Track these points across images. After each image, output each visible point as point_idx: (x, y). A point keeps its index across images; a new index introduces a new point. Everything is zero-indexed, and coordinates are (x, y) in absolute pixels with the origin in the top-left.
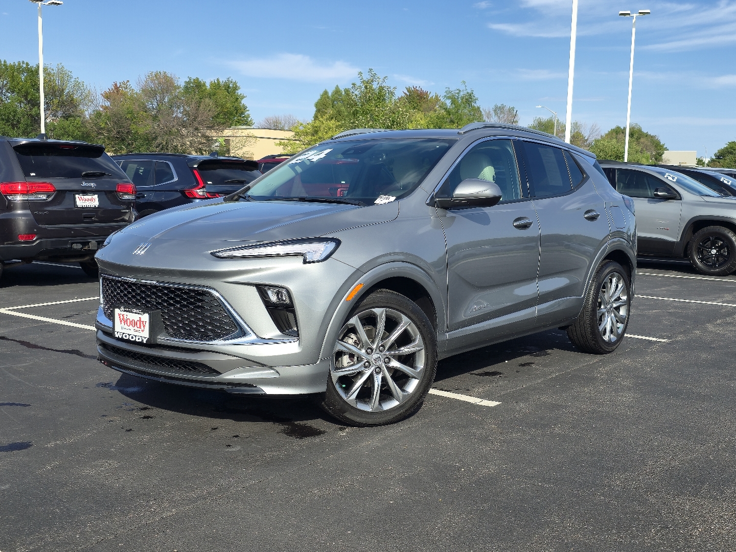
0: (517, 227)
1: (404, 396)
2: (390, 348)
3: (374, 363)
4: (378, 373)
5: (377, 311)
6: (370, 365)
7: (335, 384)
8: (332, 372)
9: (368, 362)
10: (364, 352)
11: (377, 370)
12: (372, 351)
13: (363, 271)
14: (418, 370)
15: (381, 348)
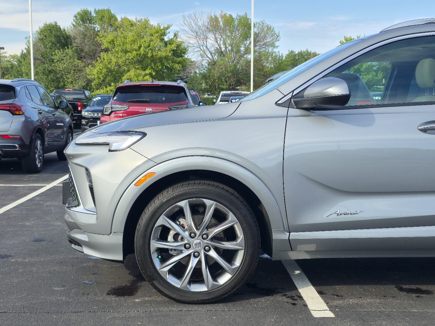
0: (421, 130)
1: (213, 285)
2: (213, 239)
3: (194, 246)
4: (195, 257)
5: (208, 202)
6: (190, 247)
7: (151, 252)
8: (152, 242)
9: (189, 244)
10: (187, 233)
11: (196, 255)
12: (195, 236)
13: (156, 162)
14: (234, 267)
15: (204, 236)
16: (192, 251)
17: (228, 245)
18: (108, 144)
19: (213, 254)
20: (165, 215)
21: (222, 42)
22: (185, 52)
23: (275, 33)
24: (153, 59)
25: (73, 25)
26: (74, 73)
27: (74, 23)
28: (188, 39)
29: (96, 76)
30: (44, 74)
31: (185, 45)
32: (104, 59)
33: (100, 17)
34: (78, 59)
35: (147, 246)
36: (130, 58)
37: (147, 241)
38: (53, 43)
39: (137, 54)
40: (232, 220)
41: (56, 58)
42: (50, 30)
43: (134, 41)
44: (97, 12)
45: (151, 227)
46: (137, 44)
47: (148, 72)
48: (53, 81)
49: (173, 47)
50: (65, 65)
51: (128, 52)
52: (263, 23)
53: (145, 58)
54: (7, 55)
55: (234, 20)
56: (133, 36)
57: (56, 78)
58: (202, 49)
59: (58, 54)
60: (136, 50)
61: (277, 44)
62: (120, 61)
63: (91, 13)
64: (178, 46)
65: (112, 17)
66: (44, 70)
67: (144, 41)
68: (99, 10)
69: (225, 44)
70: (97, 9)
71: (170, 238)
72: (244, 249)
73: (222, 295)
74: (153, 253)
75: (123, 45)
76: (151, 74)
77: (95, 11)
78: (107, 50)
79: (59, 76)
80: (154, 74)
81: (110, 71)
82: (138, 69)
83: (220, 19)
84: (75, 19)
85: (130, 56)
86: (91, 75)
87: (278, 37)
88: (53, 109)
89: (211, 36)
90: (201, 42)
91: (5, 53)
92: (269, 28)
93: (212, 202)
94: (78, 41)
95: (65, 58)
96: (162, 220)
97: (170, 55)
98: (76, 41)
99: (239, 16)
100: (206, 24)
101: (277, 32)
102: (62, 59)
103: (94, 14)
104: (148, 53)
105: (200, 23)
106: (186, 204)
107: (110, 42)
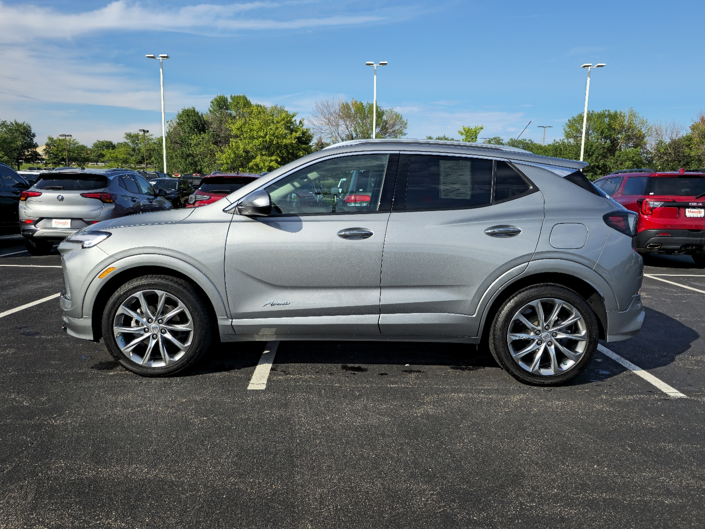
1: (170, 361)
2: (168, 322)
3: (152, 330)
4: (153, 339)
5: (158, 292)
6: (149, 330)
7: (115, 337)
8: (115, 328)
9: (148, 328)
10: (145, 320)
11: (154, 336)
12: (152, 321)
13: (116, 258)
14: (186, 345)
15: (160, 321)
16: (150, 334)
17: (180, 327)
18: (81, 242)
19: (168, 336)
20: (123, 305)
21: (352, 129)
22: (310, 140)
23: (403, 121)
24: (278, 146)
25: (210, 111)
26: (210, 157)
27: (211, 109)
28: (320, 125)
29: (225, 162)
30: (183, 158)
31: (311, 132)
32: (232, 146)
33: (235, 103)
34: (214, 144)
35: (110, 332)
36: (257, 144)
37: (110, 327)
38: (191, 128)
39: (263, 141)
40: (181, 307)
41: (193, 142)
42: (188, 115)
43: (260, 129)
44: (233, 98)
45: (112, 315)
46: (264, 131)
47: (273, 158)
48: (191, 164)
49: (298, 134)
50: (202, 150)
51: (255, 138)
52: (392, 112)
53: (271, 144)
54: (153, 137)
55: (365, 107)
56: (260, 123)
57: (194, 161)
58: (334, 135)
59: (195, 139)
60: (262, 137)
61: (405, 131)
62: (248, 148)
63: (227, 99)
64: (304, 133)
65: (247, 104)
66: (182, 154)
67: (270, 129)
68: (235, 97)
69: (356, 131)
70: (233, 95)
71: (133, 323)
72: (193, 329)
73: (177, 369)
74: (117, 337)
75: (250, 132)
76: (276, 161)
77: (231, 97)
78: (236, 136)
79: (196, 159)
80: (279, 160)
81: (237, 156)
82: (265, 155)
83: (351, 106)
84: (212, 104)
85: (256, 142)
86: (220, 160)
87: (406, 124)
88: (153, 197)
89: (341, 122)
90: (333, 129)
91: (152, 135)
92: (397, 116)
93: (162, 292)
94: (214, 126)
95: (201, 143)
96: (122, 310)
97: (294, 142)
98: (212, 126)
99: (369, 104)
100: (338, 111)
101: (405, 121)
102: (199, 144)
103: (229, 100)
104: (273, 141)
105: (332, 110)
106: (140, 295)
107: (238, 129)
